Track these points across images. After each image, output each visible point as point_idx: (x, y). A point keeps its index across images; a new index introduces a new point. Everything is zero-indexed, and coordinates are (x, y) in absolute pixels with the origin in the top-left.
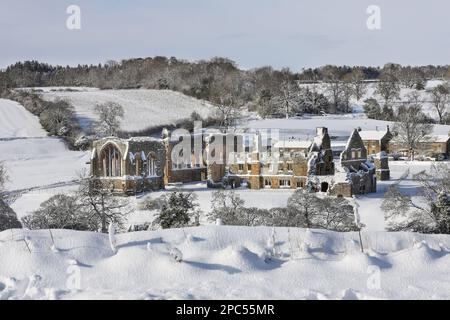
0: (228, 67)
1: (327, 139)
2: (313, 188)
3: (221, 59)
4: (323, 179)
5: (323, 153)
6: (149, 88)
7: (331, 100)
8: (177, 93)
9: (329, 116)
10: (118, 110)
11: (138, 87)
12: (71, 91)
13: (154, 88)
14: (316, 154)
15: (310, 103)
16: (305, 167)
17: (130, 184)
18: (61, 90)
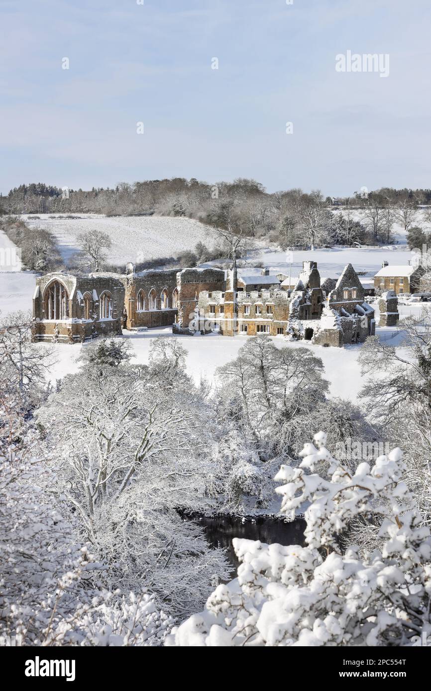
0: (252, 190)
1: (315, 276)
2: (295, 335)
3: (245, 181)
4: (308, 324)
5: (310, 292)
6: (163, 215)
7: (369, 229)
8: (193, 221)
9: (364, 247)
10: (105, 240)
11: (152, 214)
12: (73, 218)
13: (169, 215)
14: (300, 293)
15: (344, 232)
16: (286, 309)
17: (76, 329)
18: (61, 217)
